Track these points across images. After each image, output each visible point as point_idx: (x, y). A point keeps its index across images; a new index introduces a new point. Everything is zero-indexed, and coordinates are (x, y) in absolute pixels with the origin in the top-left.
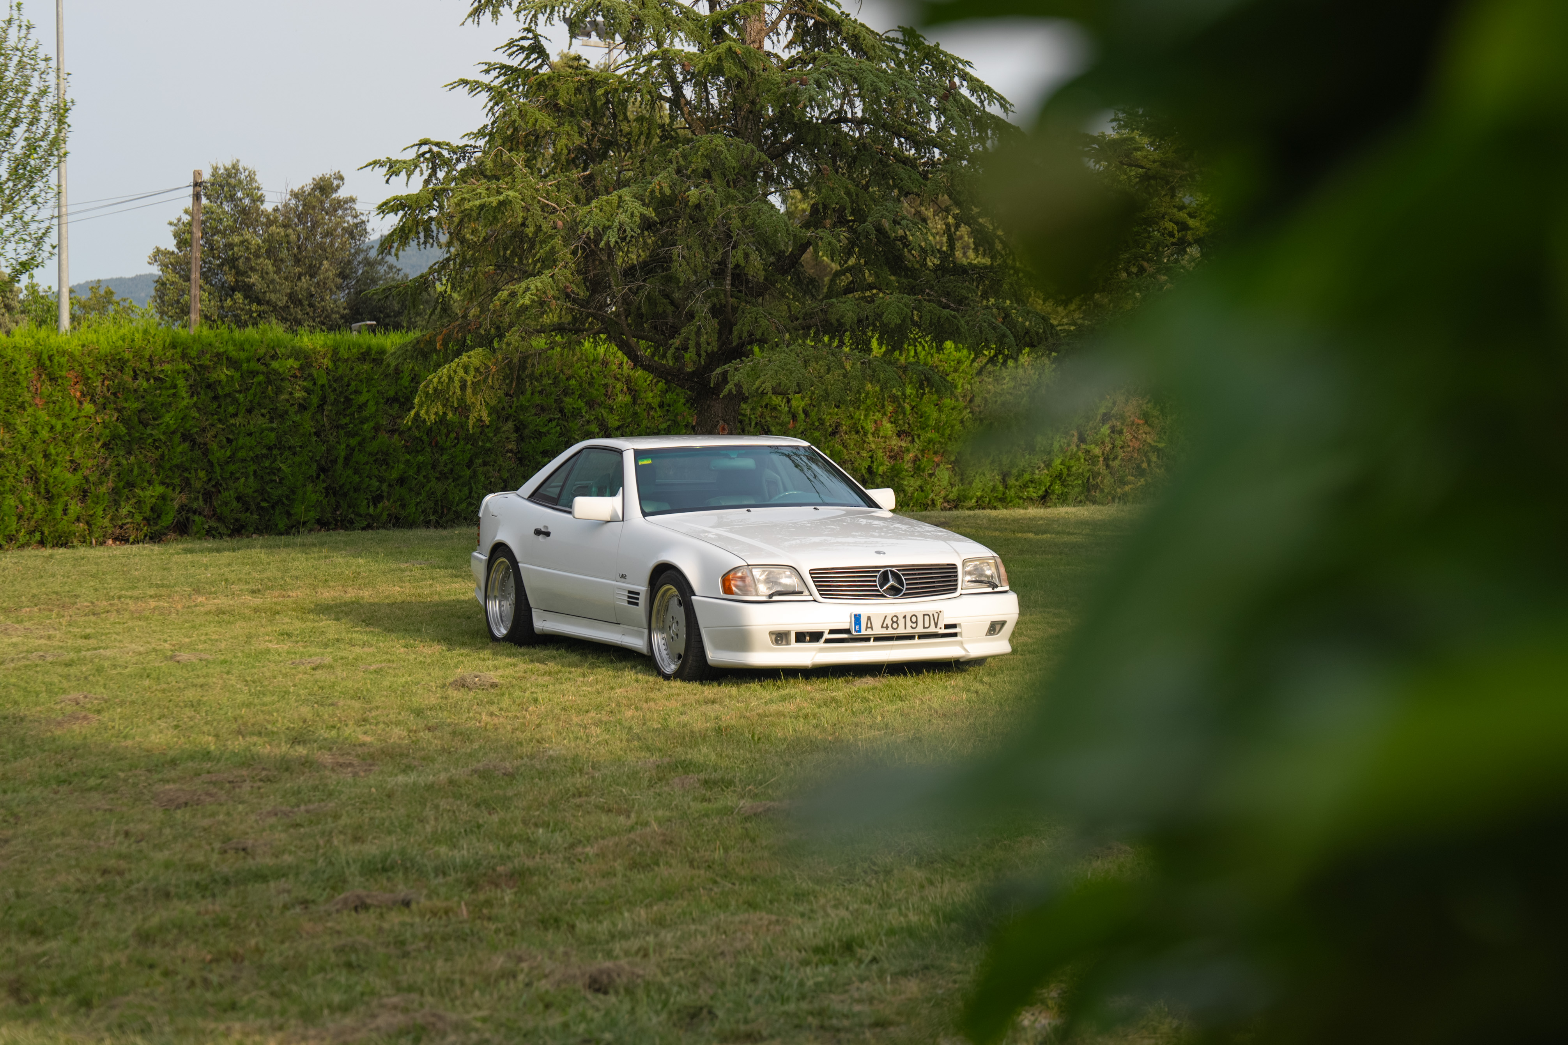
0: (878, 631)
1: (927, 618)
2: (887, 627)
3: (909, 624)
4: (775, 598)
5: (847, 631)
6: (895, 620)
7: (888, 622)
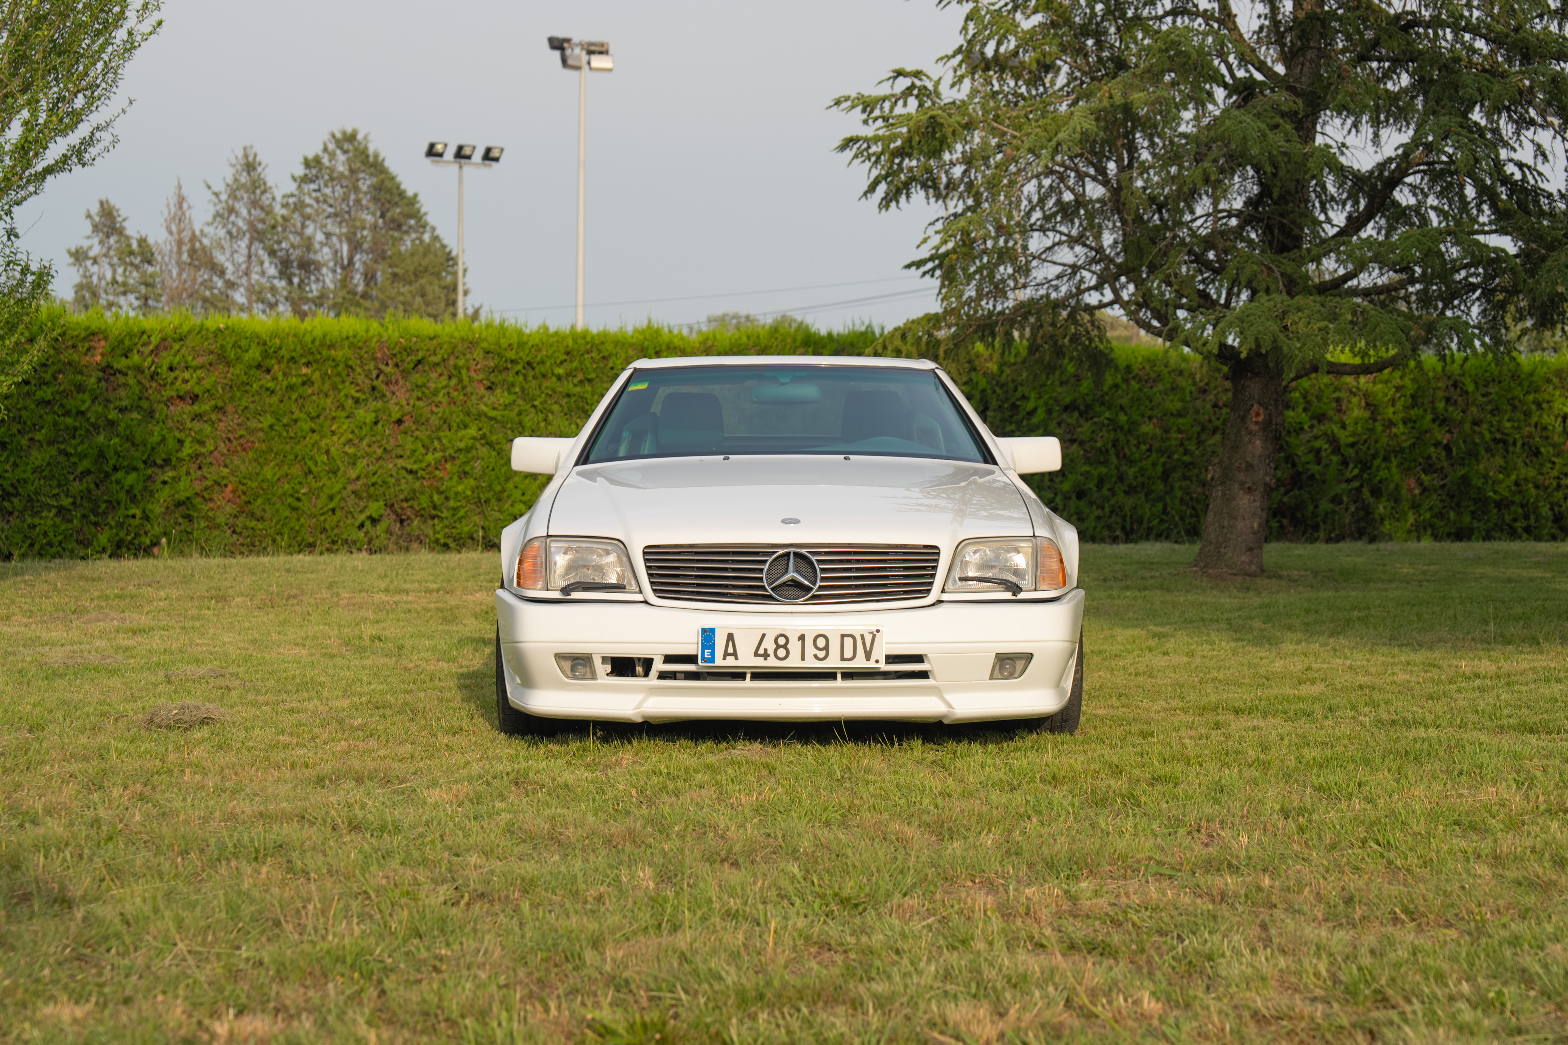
0: (747, 659)
1: (848, 642)
2: (766, 656)
3: (810, 650)
4: (575, 595)
5: (690, 659)
6: (782, 643)
7: (769, 645)
